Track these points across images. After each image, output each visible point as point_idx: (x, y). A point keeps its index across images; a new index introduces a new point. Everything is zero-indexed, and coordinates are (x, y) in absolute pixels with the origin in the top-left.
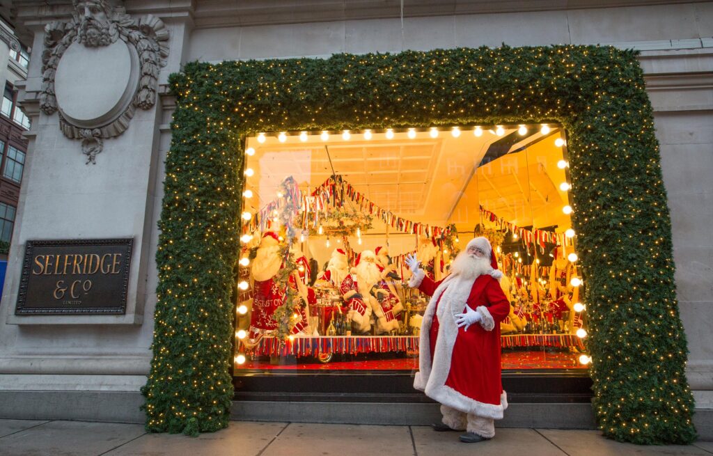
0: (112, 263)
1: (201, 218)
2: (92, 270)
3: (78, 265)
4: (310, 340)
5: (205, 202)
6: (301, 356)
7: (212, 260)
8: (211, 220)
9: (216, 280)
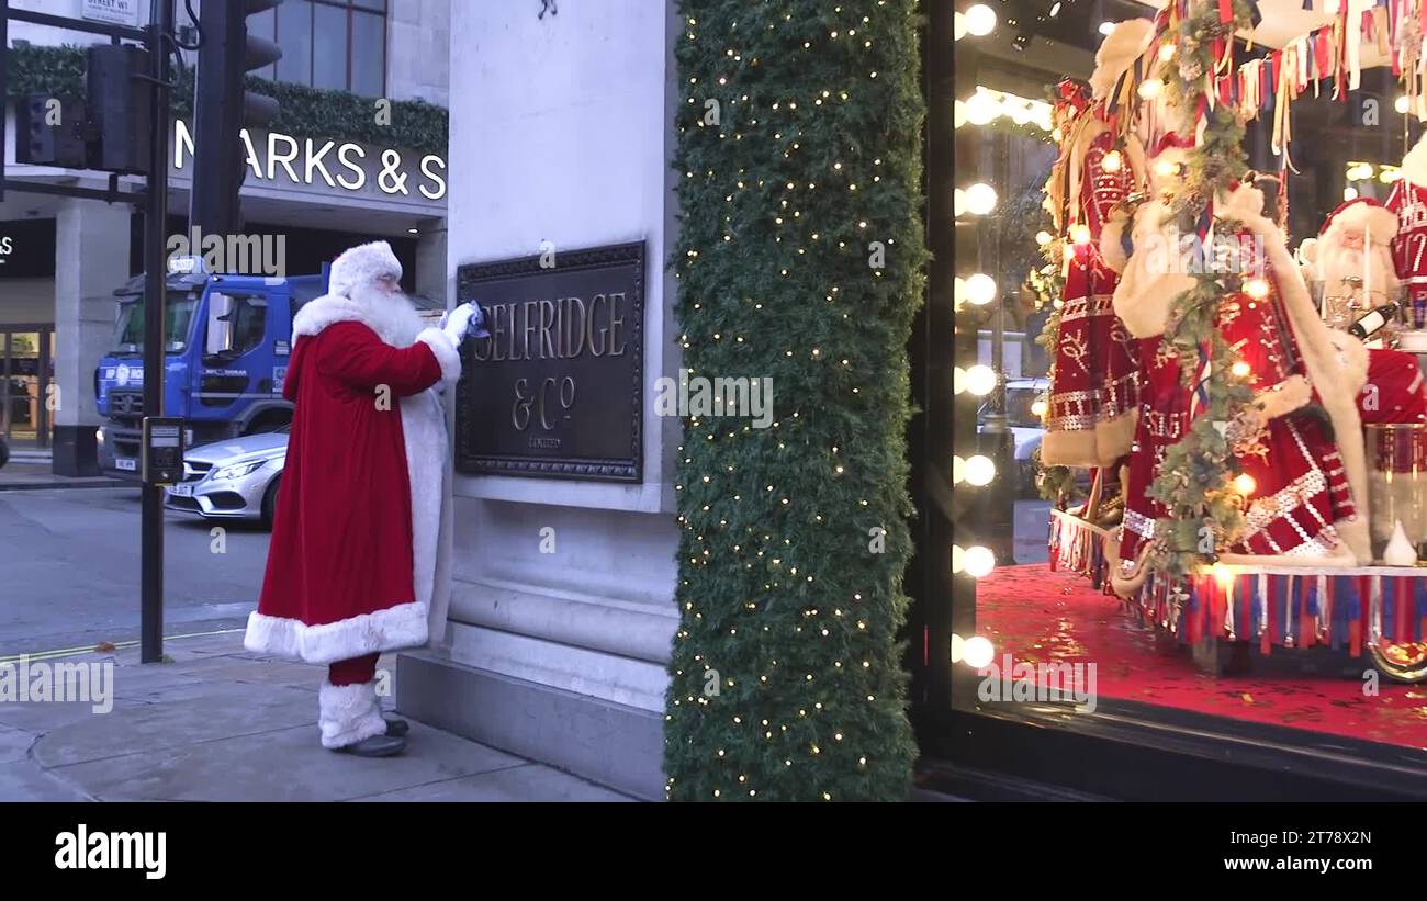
0: (609, 326)
1: (760, 161)
2: (574, 349)
3: (547, 332)
4: (1322, 582)
5: (764, 102)
6: (1277, 648)
7: (794, 311)
8: (785, 168)
9: (810, 381)
